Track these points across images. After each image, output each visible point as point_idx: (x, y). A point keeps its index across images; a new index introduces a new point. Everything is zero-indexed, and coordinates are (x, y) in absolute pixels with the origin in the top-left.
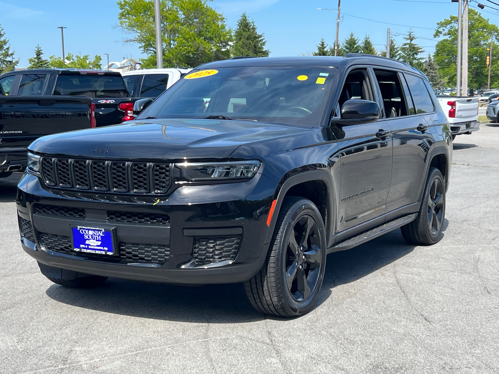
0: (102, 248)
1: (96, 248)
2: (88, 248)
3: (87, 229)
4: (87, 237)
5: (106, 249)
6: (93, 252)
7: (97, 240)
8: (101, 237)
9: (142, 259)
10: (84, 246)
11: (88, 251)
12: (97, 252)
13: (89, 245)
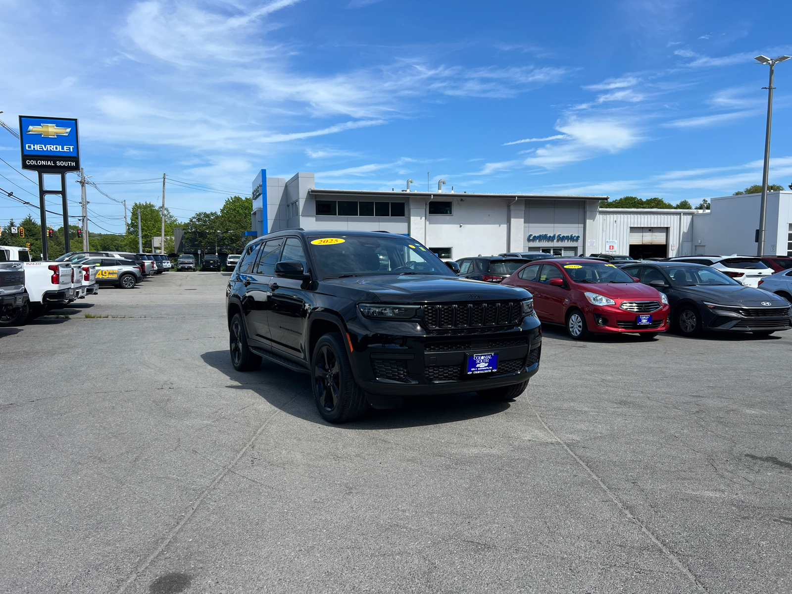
0: (488, 368)
1: (483, 369)
2: (478, 370)
3: (479, 356)
4: (478, 362)
5: (491, 368)
6: (483, 372)
7: (486, 363)
8: (489, 359)
9: (507, 371)
10: (474, 369)
11: (479, 372)
12: (485, 371)
13: (479, 367)
